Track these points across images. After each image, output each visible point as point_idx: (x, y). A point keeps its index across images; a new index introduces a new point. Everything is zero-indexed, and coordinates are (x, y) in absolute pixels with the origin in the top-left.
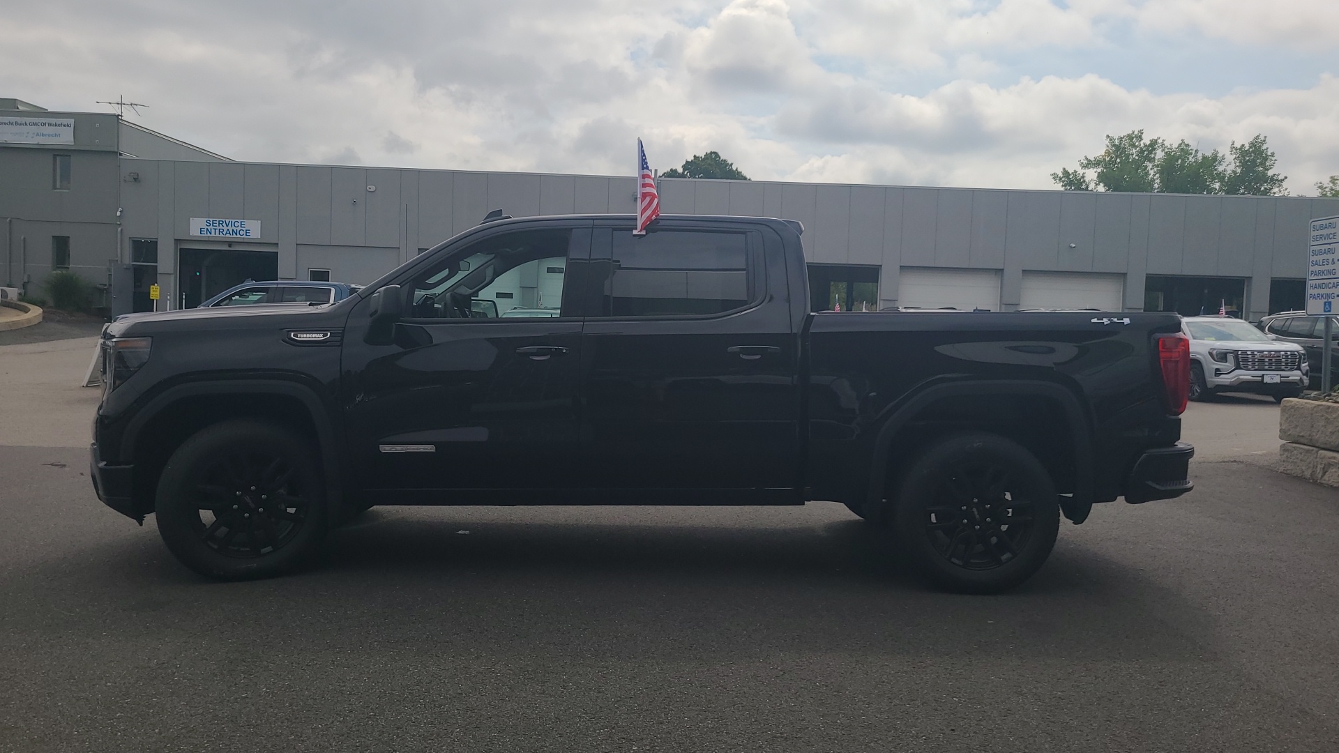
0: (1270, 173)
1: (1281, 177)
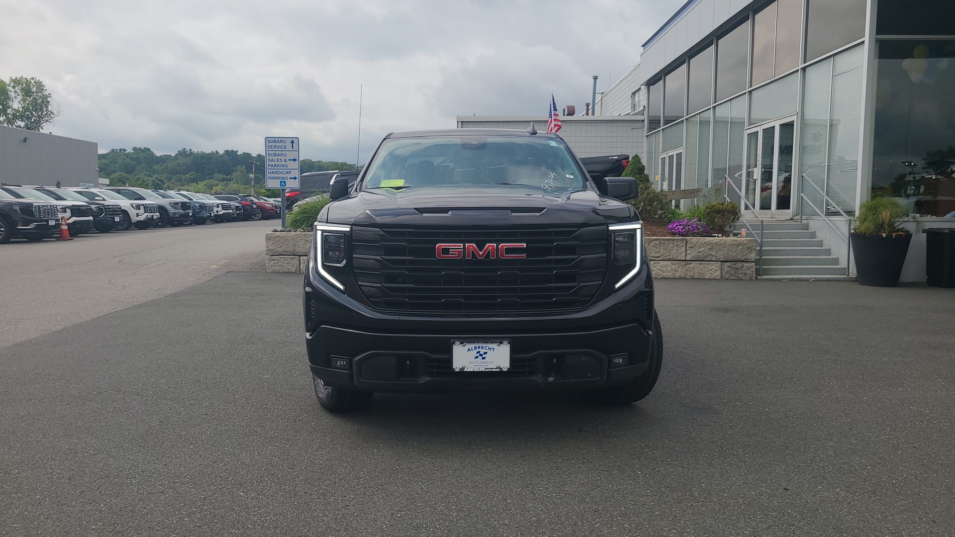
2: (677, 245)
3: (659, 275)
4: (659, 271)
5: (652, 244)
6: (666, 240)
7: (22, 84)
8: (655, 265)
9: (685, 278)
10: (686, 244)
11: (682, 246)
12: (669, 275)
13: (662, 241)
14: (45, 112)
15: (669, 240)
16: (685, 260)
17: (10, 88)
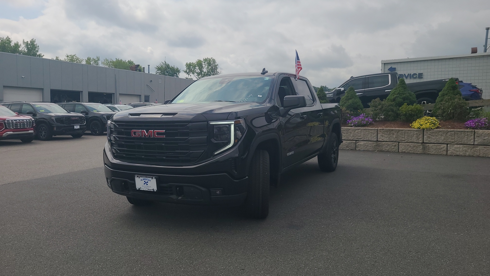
0: (38, 53)
1: (42, 55)
2: (468, 135)
3: (454, 154)
4: (454, 151)
5: (449, 134)
6: (459, 131)
7: (207, 61)
8: (451, 147)
9: (473, 156)
10: (474, 134)
11: (471, 135)
12: (461, 153)
13: (456, 132)
14: (216, 72)
15: (462, 131)
16: (474, 145)
17: (203, 63)
